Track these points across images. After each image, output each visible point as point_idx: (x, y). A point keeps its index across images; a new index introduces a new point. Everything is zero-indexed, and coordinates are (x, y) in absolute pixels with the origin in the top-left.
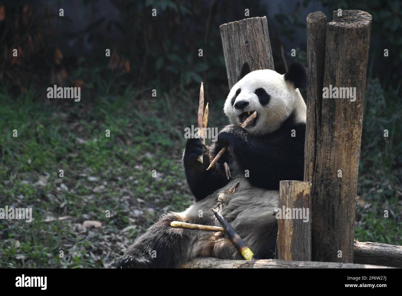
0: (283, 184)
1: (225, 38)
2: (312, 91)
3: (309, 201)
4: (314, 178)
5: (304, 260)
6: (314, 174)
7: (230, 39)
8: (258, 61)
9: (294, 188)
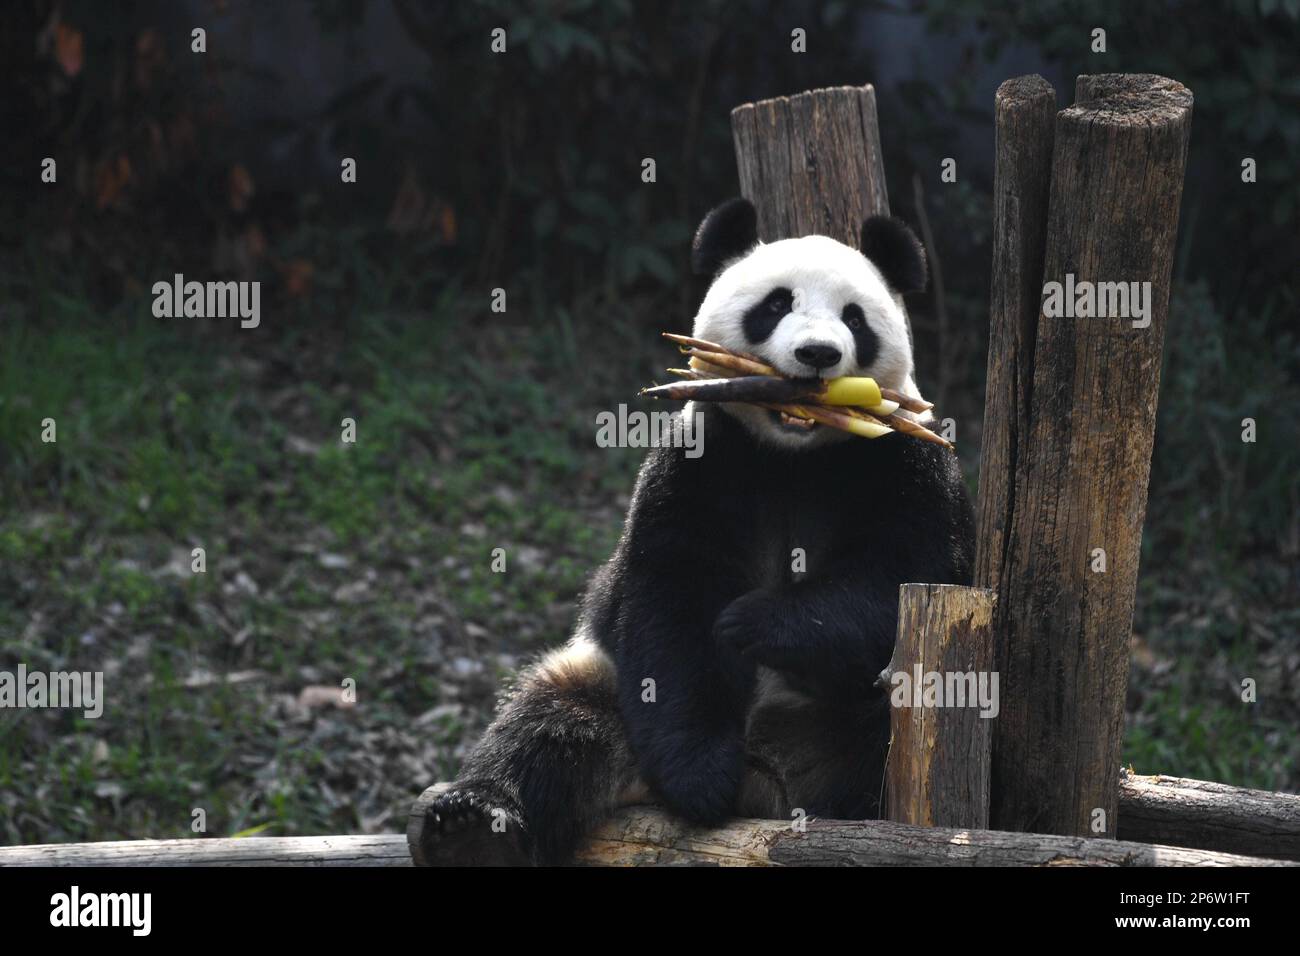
0: (909, 593)
1: (747, 149)
2: (1006, 315)
3: (986, 646)
4: (1005, 579)
5: (967, 826)
6: (1004, 564)
7: (763, 152)
8: (845, 220)
9: (943, 606)
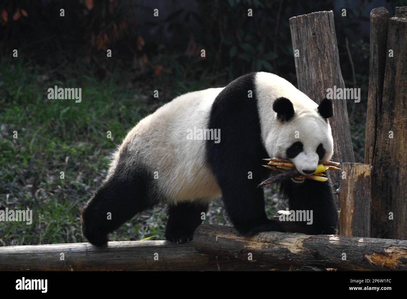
0: (345, 165)
1: (294, 30)
2: (374, 80)
3: (369, 182)
4: (374, 161)
5: (364, 237)
6: (373, 156)
7: (299, 31)
8: (324, 52)
9: (356, 170)
